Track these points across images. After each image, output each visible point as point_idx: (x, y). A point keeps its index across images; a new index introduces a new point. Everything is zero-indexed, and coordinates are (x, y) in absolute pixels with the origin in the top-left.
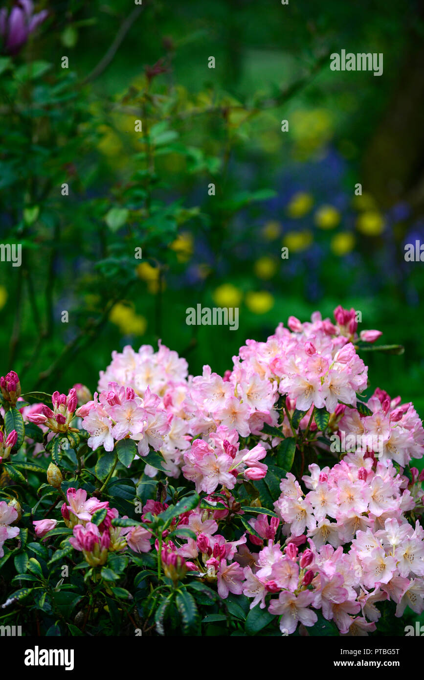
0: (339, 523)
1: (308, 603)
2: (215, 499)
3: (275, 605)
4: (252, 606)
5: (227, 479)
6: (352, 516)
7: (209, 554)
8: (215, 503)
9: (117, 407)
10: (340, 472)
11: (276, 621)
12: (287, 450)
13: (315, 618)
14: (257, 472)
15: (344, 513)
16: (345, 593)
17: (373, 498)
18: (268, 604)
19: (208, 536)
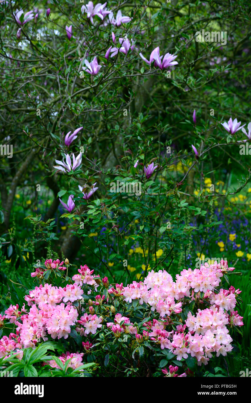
0: (203, 328)
1: (185, 351)
2: (164, 319)
3: (175, 352)
4: (170, 351)
5: (168, 312)
6: (207, 325)
7: (160, 335)
8: (164, 320)
9: (133, 289)
10: (206, 312)
11: (176, 356)
12: (192, 304)
13: (187, 356)
14: (177, 311)
15: (205, 325)
16: (199, 349)
17: (215, 320)
18: (173, 351)
19: (161, 330)
